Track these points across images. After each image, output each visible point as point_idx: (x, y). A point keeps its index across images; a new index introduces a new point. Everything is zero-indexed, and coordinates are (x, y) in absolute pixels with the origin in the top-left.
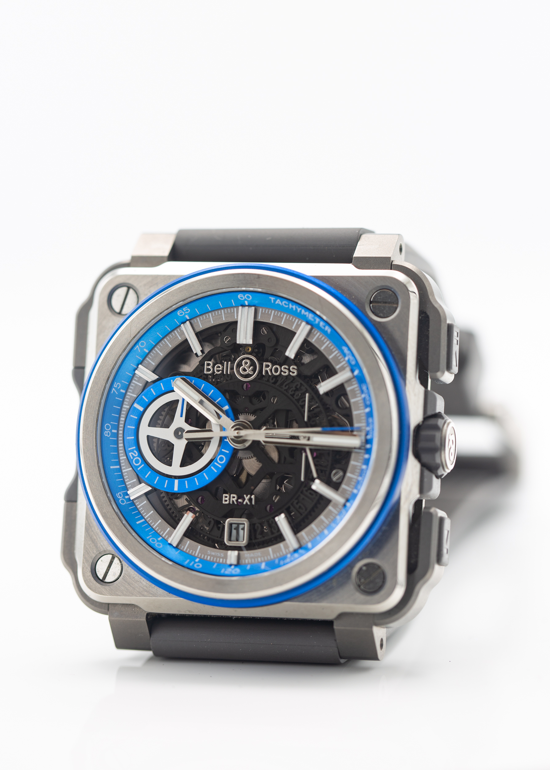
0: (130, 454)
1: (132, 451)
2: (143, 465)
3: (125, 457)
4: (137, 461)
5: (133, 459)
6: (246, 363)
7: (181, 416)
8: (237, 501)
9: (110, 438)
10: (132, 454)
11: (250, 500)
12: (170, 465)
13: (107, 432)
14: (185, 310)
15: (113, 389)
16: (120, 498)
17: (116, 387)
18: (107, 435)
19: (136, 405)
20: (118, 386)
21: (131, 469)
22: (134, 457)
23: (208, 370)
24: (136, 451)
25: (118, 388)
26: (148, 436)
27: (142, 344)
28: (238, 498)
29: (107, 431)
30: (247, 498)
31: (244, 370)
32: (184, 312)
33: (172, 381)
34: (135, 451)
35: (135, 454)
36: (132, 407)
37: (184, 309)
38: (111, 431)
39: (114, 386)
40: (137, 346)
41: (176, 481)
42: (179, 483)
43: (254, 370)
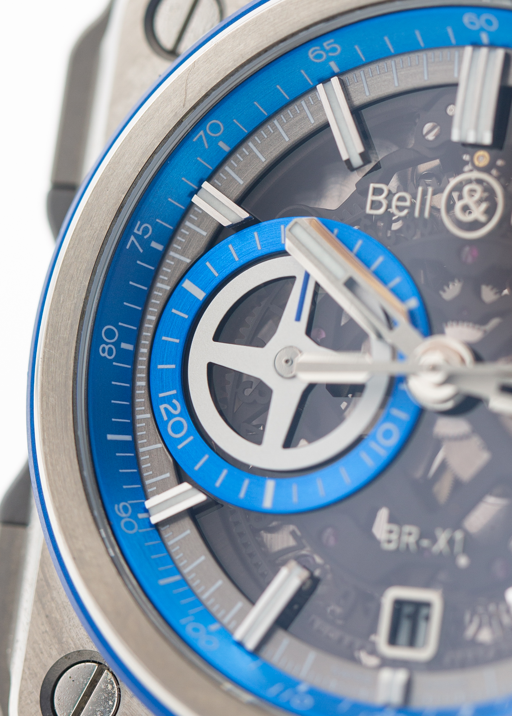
0: (162, 407)
1: (168, 400)
2: (191, 438)
3: (149, 416)
4: (178, 427)
5: (167, 422)
6: (472, 192)
7: (298, 318)
8: (417, 543)
9: (114, 363)
10: (166, 409)
11: (451, 542)
12: (259, 442)
13: (107, 347)
14: (327, 48)
15: (132, 238)
16: (124, 515)
17: (140, 233)
18: (106, 355)
19: (187, 284)
20: (145, 231)
21: (160, 445)
22: (170, 415)
23: (376, 205)
24: (178, 400)
25: (146, 237)
26: (211, 366)
27: (215, 128)
28: (422, 536)
29: (107, 344)
30: (443, 538)
31: (466, 209)
32: (327, 52)
33: (282, 227)
34: (175, 401)
35: (175, 407)
36: (178, 289)
37: (325, 44)
38: (117, 344)
39: (135, 231)
40: (201, 133)
41: (270, 484)
42: (277, 487)
43: (490, 212)
